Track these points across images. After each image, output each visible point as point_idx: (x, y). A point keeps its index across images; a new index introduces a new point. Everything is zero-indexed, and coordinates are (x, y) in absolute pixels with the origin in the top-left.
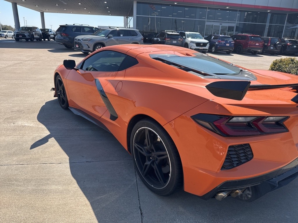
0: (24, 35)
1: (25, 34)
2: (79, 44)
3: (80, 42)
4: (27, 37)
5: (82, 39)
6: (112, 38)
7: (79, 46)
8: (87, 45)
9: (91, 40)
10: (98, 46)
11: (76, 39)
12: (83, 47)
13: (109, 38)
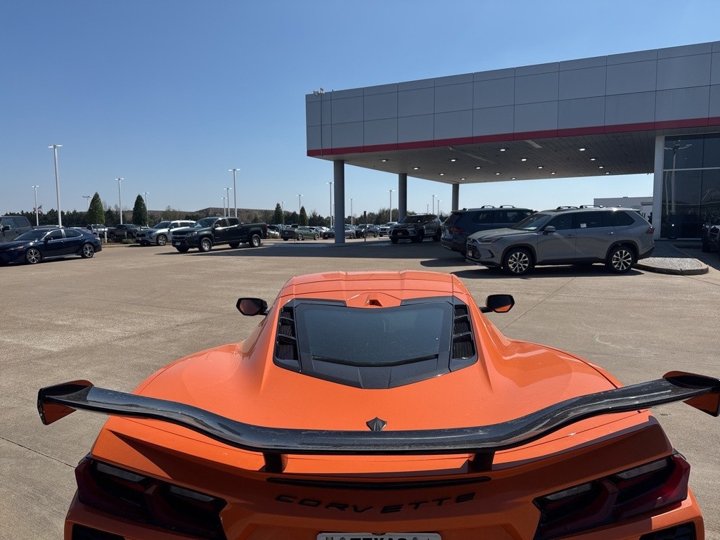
0: (406, 231)
1: (409, 229)
2: (474, 249)
3: (474, 244)
4: (411, 234)
5: (480, 239)
6: (555, 234)
7: (473, 255)
8: (490, 251)
9: (498, 240)
10: (515, 252)
11: (469, 239)
12: (479, 255)
13: (546, 233)
